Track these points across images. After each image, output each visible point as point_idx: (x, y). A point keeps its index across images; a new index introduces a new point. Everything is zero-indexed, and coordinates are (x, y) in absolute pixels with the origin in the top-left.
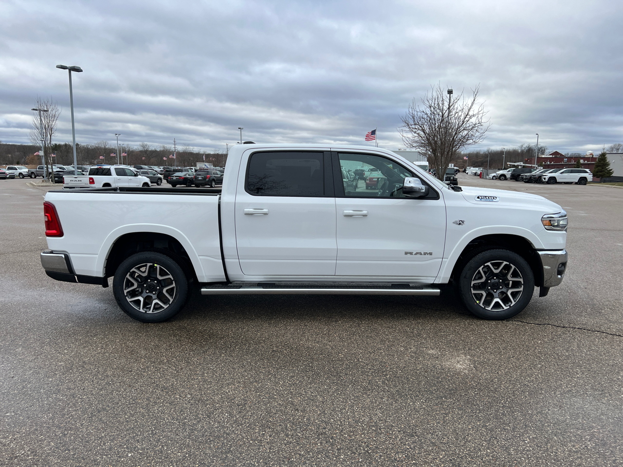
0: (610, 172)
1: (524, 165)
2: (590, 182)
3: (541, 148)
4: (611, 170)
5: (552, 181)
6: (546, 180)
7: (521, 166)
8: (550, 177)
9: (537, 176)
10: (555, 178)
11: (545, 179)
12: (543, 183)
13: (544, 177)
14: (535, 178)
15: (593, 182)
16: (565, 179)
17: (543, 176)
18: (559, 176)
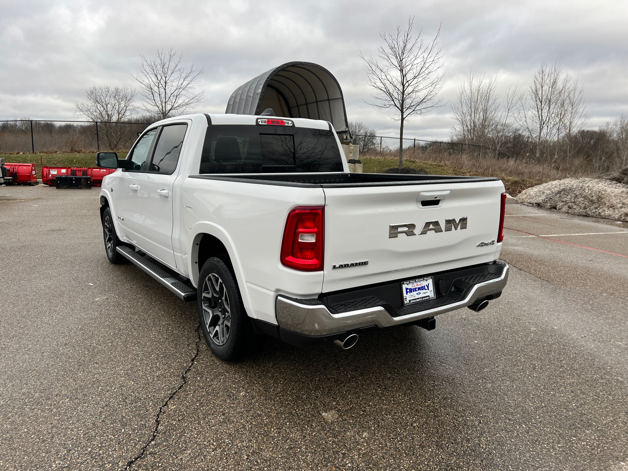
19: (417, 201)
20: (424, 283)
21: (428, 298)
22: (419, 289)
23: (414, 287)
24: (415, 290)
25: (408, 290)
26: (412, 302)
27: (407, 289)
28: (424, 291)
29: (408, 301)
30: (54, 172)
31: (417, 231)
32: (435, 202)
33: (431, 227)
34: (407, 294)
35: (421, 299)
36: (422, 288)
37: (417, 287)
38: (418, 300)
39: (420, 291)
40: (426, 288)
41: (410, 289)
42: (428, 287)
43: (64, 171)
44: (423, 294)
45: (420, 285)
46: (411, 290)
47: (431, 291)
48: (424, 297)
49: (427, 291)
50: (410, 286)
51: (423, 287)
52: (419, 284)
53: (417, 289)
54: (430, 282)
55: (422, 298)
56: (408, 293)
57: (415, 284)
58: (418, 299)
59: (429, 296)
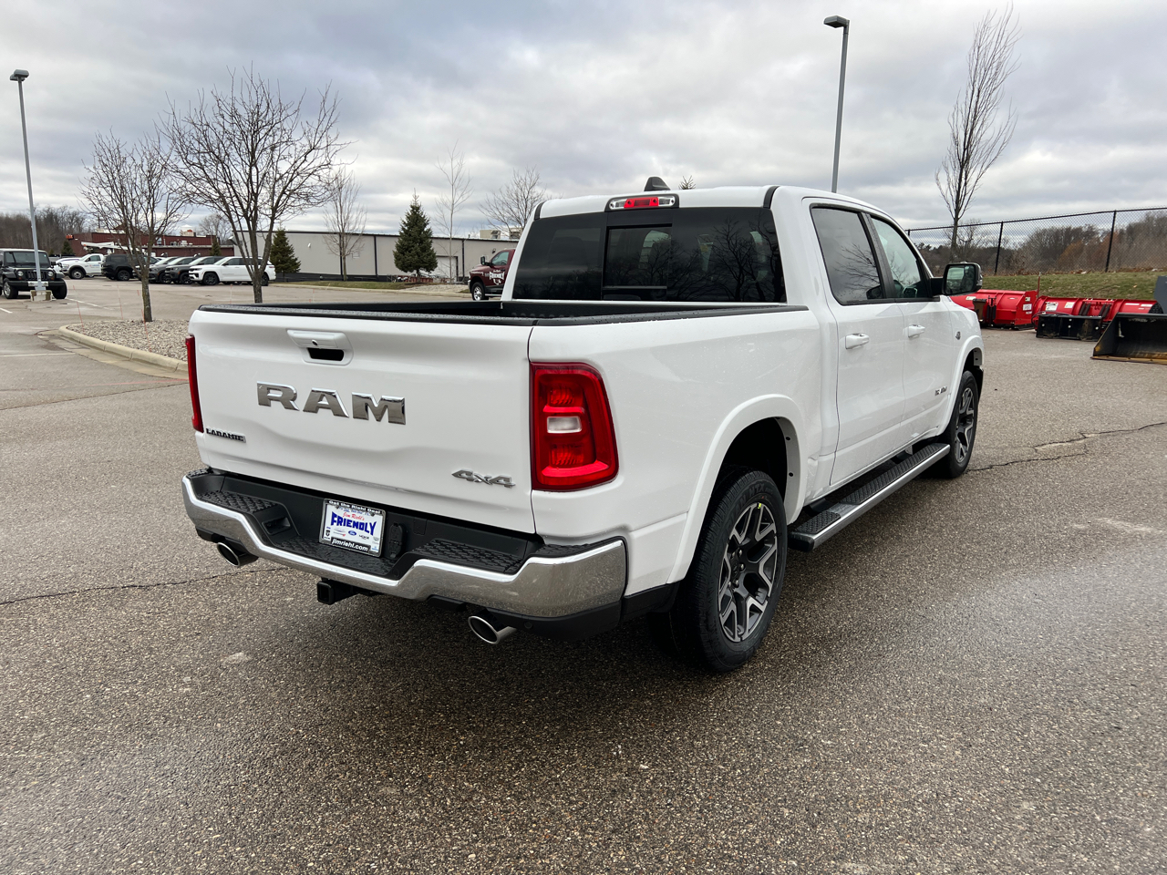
0: (295, 264)
1: (116, 247)
2: (274, 281)
3: (75, 214)
4: (296, 259)
5: (211, 279)
6: (201, 277)
7: (111, 249)
8: (206, 273)
9: (177, 271)
10: (214, 273)
11: (197, 275)
12: (192, 283)
13: (195, 272)
14: (173, 274)
15: (278, 280)
16: (232, 275)
17: (193, 270)
18: (221, 270)
19: (302, 348)
20: (366, 518)
21: (366, 549)
22: (356, 525)
23: (347, 518)
24: (348, 523)
25: (336, 519)
26: (335, 541)
27: (334, 515)
28: (363, 533)
29: (330, 537)
30: (1052, 307)
31: (300, 403)
32: (335, 355)
33: (325, 402)
34: (332, 524)
35: (352, 546)
36: (362, 526)
37: (353, 519)
38: (346, 544)
39: (355, 530)
40: (369, 529)
41: (339, 518)
42: (372, 528)
43: (1070, 305)
44: (359, 537)
45: (359, 518)
46: (340, 521)
47: (376, 539)
48: (359, 544)
49: (369, 535)
50: (340, 513)
51: (363, 524)
52: (358, 515)
53: (352, 524)
54: (378, 520)
55: (356, 544)
56: (335, 524)
57: (350, 513)
58: (348, 542)
59: (369, 547)
